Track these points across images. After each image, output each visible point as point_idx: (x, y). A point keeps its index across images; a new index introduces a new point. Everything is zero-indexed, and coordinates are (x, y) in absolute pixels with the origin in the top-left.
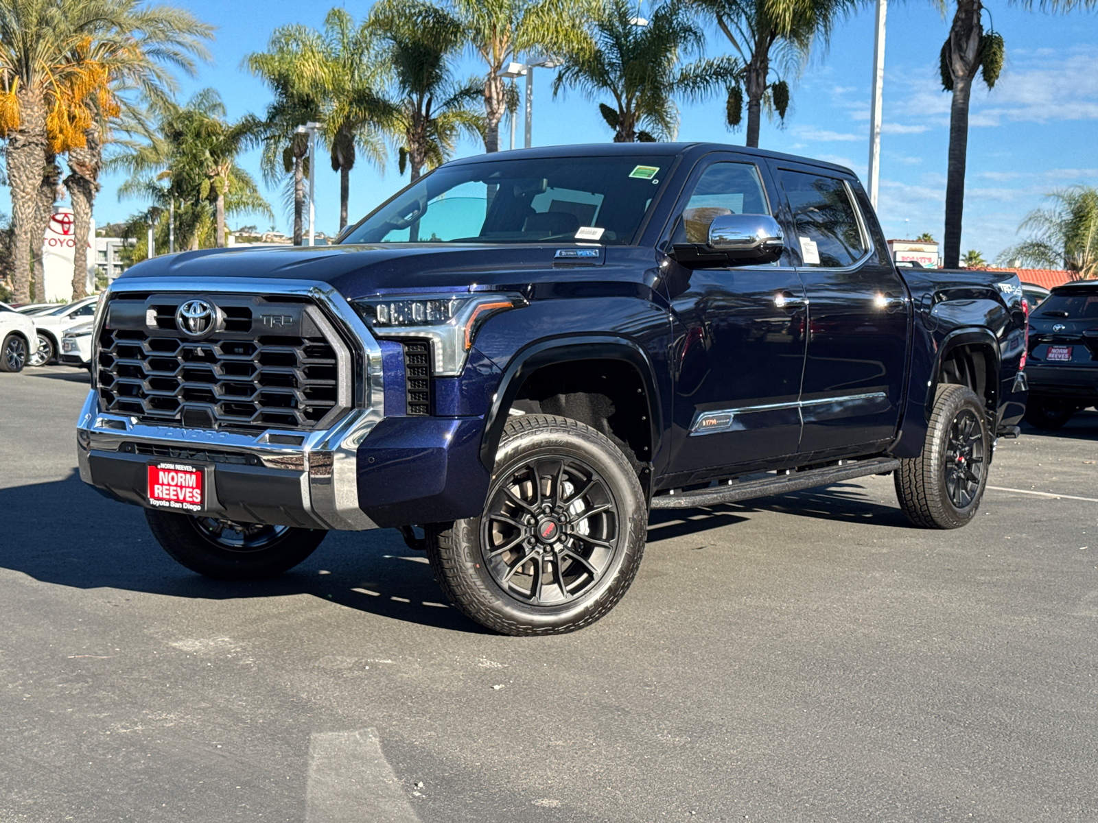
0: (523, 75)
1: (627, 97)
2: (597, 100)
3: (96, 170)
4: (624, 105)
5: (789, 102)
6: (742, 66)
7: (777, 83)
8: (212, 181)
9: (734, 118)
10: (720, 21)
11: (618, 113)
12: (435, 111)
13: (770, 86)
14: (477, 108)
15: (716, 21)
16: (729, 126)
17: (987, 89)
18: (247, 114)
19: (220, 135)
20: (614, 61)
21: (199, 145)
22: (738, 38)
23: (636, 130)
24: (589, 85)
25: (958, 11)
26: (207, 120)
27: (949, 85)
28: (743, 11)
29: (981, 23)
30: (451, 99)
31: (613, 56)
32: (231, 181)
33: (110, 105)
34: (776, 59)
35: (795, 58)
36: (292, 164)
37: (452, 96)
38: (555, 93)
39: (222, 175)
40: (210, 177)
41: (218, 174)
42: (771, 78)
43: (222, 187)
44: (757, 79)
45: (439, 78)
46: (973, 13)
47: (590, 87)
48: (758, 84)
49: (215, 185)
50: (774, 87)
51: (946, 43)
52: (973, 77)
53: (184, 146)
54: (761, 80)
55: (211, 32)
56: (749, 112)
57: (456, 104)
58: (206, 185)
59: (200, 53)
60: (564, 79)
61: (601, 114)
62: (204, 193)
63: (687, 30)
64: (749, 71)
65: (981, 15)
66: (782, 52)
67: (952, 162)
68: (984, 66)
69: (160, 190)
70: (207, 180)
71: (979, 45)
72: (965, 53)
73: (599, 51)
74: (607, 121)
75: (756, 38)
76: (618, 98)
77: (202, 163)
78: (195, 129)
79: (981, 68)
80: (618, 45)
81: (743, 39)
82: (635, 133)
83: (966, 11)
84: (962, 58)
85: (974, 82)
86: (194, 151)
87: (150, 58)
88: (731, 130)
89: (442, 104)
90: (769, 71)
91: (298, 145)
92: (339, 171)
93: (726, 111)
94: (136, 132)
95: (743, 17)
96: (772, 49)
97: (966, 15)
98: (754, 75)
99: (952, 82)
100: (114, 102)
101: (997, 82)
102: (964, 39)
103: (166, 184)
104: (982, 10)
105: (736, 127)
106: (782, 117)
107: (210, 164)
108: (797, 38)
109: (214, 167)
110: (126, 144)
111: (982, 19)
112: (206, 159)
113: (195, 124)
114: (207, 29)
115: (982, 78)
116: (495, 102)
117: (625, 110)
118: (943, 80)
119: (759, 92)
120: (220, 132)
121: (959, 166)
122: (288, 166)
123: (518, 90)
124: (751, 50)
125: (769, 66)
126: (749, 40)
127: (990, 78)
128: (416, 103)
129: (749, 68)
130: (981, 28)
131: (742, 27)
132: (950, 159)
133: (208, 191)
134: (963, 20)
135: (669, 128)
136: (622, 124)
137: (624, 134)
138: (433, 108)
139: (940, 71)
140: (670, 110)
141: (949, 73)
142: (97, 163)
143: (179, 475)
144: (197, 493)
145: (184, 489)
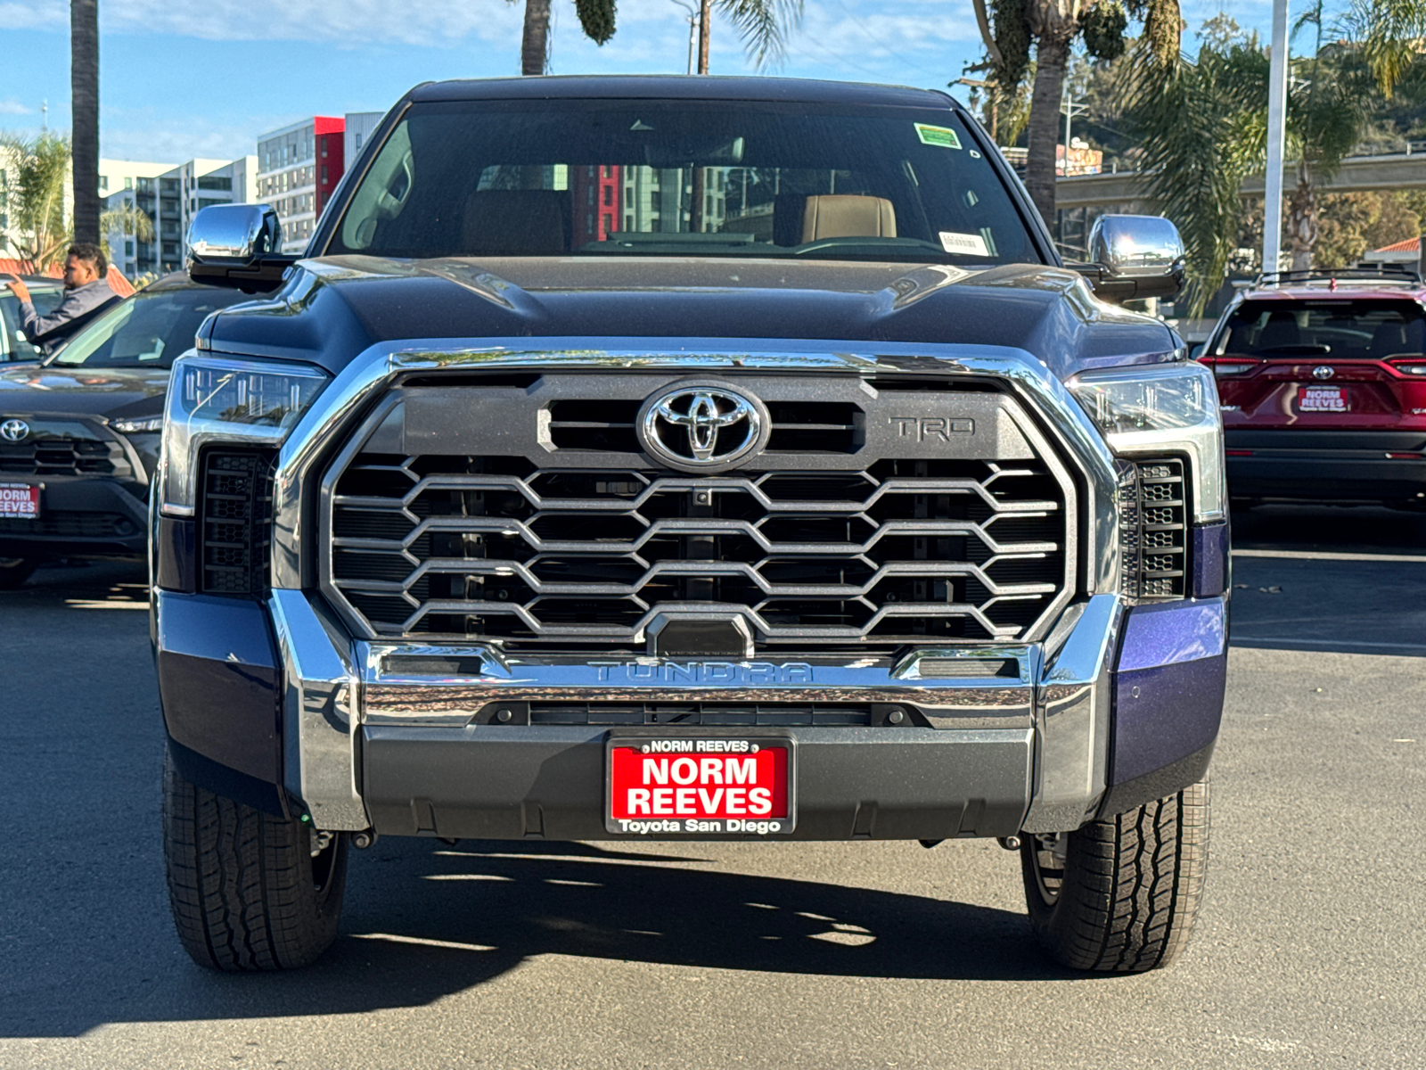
143: (705, 762)
144: (762, 801)
145: (719, 792)
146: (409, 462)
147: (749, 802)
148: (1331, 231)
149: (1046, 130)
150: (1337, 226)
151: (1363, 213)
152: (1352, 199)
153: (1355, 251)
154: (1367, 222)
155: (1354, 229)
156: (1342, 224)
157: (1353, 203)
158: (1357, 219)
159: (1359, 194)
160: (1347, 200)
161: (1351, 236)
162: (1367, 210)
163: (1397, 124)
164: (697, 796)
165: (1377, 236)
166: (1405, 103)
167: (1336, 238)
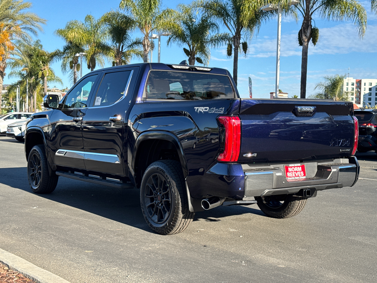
0: (157, 38)
1: (192, 46)
2: (182, 47)
3: (4, 68)
4: (191, 49)
5: (248, 49)
6: (232, 36)
7: (244, 42)
8: (42, 72)
9: (229, 54)
10: (225, 22)
11: (190, 51)
12: (124, 49)
13: (241, 43)
14: (140, 48)
15: (223, 22)
16: (228, 56)
17: (314, 45)
18: (57, 49)
19: (45, 56)
20: (188, 34)
21: (38, 59)
22: (230, 27)
23: (195, 57)
24: (180, 42)
25: (304, 20)
26: (41, 51)
27: (301, 44)
28: (232, 18)
29: (311, 24)
30: (130, 46)
31: (187, 33)
32: (49, 72)
33: (11, 46)
34: (243, 34)
35: (249, 34)
36: (73, 66)
37: (130, 44)
38: (168, 44)
39: (46, 70)
40: (42, 70)
41: (45, 69)
42: (241, 41)
43: (46, 74)
44: (237, 41)
45: (125, 38)
46: (309, 21)
47: (180, 43)
48: (237, 43)
49: (44, 73)
50: (243, 44)
51: (300, 30)
52: (309, 41)
53: (33, 60)
54: (238, 41)
55: (45, 22)
56: (235, 52)
57: (132, 47)
58: (40, 73)
59: (39, 29)
60: (171, 40)
61: (184, 52)
62: (40, 76)
63: (213, 24)
64: (234, 38)
65: (311, 22)
66: (245, 32)
67: (303, 69)
68: (312, 38)
69: (23, 75)
70: (41, 71)
71: (311, 31)
72: (306, 34)
73: (183, 31)
74: (186, 54)
75: (237, 27)
76: (190, 46)
77: (39, 66)
78: (37, 54)
79: (311, 39)
80: (189, 29)
81: (232, 28)
82: (195, 58)
83: (307, 20)
84: (305, 36)
85: (309, 43)
86: (36, 62)
87: (22, 30)
88: (229, 57)
89: (127, 47)
90: (241, 38)
91: (75, 60)
92: (90, 69)
93: (227, 51)
94: (16, 55)
95: (232, 20)
96: (242, 31)
97: (307, 22)
98: (236, 40)
99: (302, 43)
100: (12, 45)
101: (316, 43)
102: (306, 29)
103: (25, 73)
104: (312, 20)
105: (230, 56)
106: (245, 54)
107: (42, 66)
108: (250, 28)
109: (43, 67)
110: (12, 59)
111: (312, 23)
112: (41, 64)
113: (37, 52)
114: (45, 21)
115: (312, 42)
116: (146, 46)
117: (192, 50)
118: (299, 42)
119: (238, 45)
120: (45, 55)
121: (305, 70)
122: (71, 67)
123: (154, 43)
124: (235, 32)
125: (241, 37)
126: (234, 28)
127: (314, 42)
128: (118, 47)
129: (234, 37)
130: (311, 26)
131: (232, 24)
132: (302, 68)
133: (41, 75)
134: (306, 23)
135: (207, 56)
136: (191, 55)
137: (192, 58)
138: (124, 48)
139: (298, 40)
140: (207, 50)
141: (301, 40)
142: (5, 66)
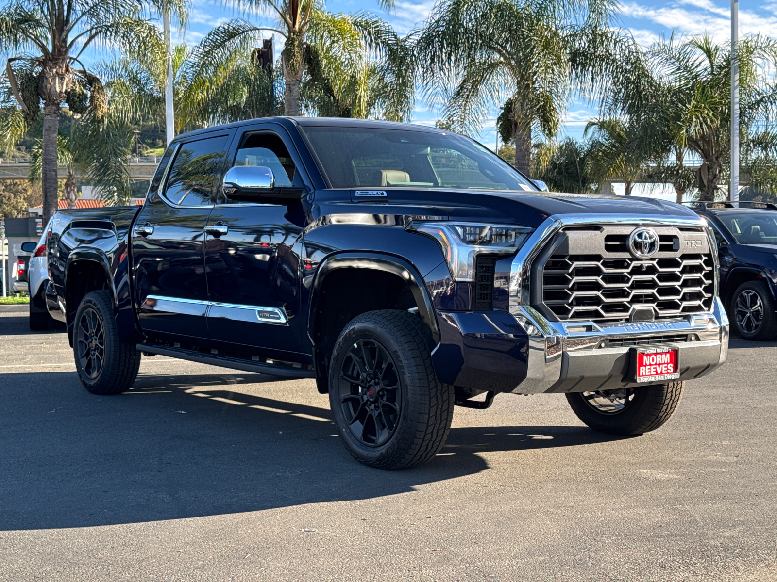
143: (658, 356)
144: (671, 367)
145: (661, 366)
146: (568, 257)
147: (668, 369)
148: (9, 198)
149: (52, 144)
150: (12, 195)
151: (24, 190)
152: (19, 183)
153: (21, 208)
154: (26, 194)
155: (21, 197)
156: (15, 195)
157: (19, 185)
158: (22, 193)
159: (22, 181)
160: (16, 183)
161: (19, 200)
162: (26, 189)
163: (26, 149)
164: (656, 368)
165: (31, 201)
166: (29, 139)
167: (12, 201)
